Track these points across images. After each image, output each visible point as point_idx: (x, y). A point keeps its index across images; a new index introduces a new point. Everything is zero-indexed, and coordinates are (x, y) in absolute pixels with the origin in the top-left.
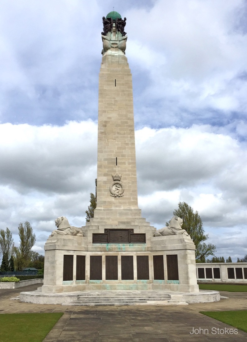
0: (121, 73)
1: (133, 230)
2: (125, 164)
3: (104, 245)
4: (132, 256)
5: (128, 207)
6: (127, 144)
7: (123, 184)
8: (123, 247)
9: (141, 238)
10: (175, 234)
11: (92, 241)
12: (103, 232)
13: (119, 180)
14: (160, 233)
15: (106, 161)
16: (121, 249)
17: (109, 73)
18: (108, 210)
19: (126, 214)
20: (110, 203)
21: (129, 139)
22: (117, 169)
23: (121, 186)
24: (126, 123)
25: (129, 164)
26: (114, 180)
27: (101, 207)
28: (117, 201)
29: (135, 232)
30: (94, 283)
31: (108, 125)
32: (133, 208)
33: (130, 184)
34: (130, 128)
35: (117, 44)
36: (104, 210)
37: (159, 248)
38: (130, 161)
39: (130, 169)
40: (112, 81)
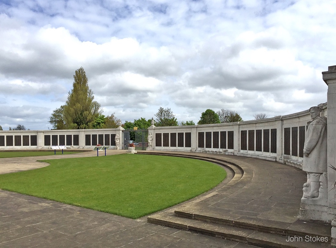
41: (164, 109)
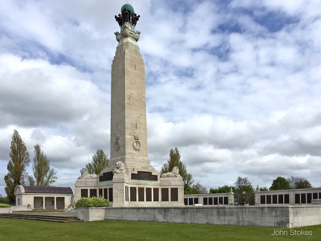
0: (138, 60)
1: (151, 173)
2: (141, 129)
3: (137, 181)
4: (151, 188)
5: (143, 157)
6: (142, 115)
7: (140, 143)
8: (147, 183)
9: (155, 178)
10: (176, 176)
11: (131, 178)
12: (137, 173)
13: (138, 140)
14: (167, 176)
15: (131, 125)
16: (146, 183)
17: (131, 58)
18: (133, 159)
19: (143, 162)
20: (133, 154)
21: (143, 111)
22: (136, 131)
23: (139, 144)
24: (142, 100)
25: (143, 129)
26: (135, 139)
27: (128, 156)
28: (137, 153)
29: (153, 174)
30: (132, 203)
31: (131, 99)
32: (145, 159)
33: (144, 143)
34: (143, 104)
35: (133, 34)
36: (131, 158)
37: (166, 184)
38: (144, 127)
39: (144, 132)
40: (133, 65)
41: (242, 178)
